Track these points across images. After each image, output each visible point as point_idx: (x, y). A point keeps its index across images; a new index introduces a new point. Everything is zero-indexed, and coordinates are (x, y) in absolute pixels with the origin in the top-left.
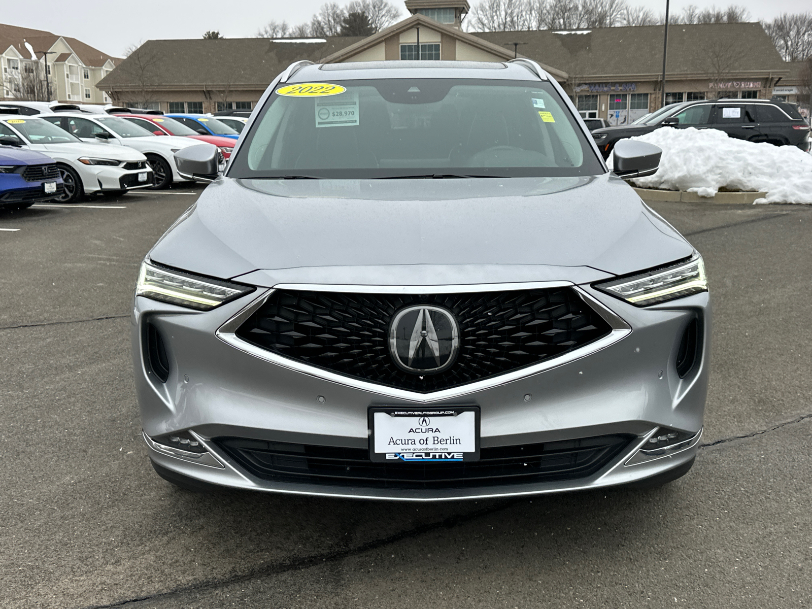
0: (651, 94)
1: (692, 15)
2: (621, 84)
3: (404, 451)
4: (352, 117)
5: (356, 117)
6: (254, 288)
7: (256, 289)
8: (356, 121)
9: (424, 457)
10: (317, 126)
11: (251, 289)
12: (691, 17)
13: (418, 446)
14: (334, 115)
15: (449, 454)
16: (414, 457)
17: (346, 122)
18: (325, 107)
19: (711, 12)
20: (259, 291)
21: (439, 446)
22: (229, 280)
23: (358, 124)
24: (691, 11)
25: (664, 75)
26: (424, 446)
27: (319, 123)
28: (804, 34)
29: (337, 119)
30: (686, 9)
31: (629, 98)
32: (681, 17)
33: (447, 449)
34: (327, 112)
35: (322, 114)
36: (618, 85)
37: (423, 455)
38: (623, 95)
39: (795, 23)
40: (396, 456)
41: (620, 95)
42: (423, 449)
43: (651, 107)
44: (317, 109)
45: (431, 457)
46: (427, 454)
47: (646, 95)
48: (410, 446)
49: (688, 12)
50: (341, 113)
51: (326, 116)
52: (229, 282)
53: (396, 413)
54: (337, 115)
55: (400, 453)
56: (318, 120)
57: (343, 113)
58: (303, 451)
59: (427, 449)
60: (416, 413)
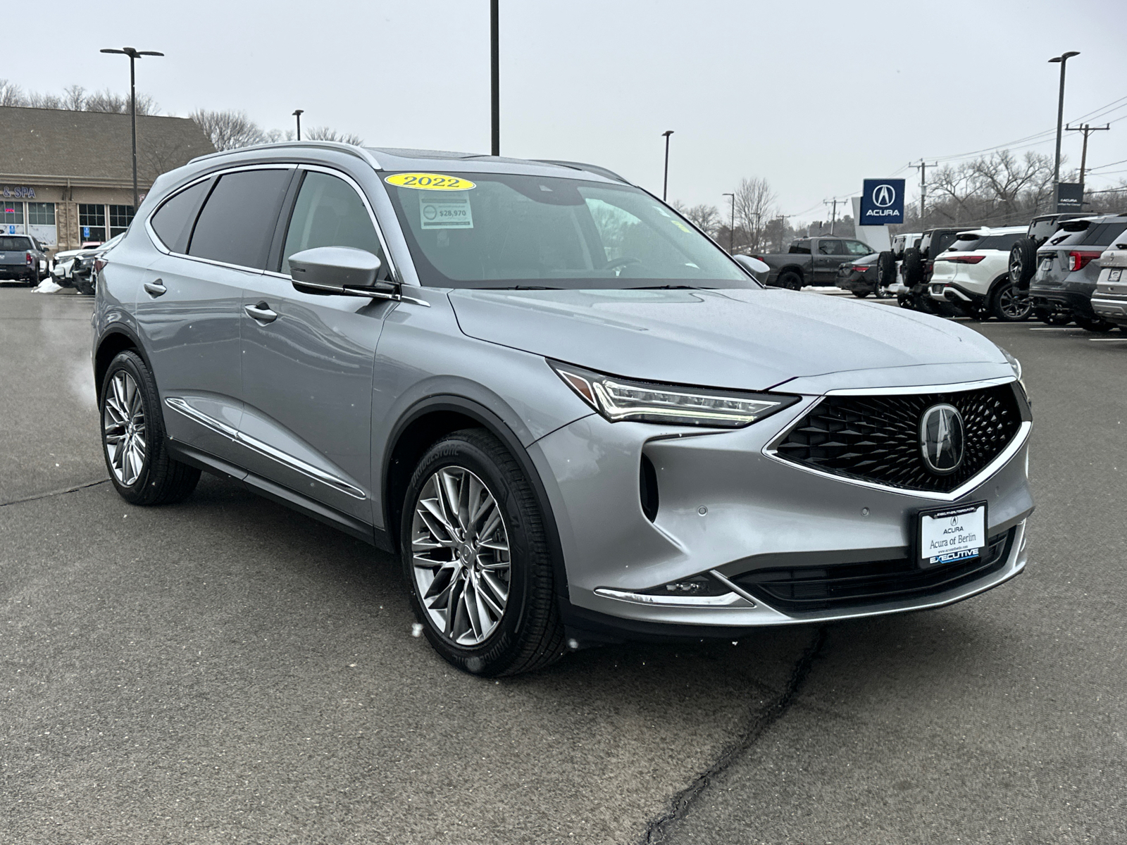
0: (58, 204)
1: (78, 99)
2: (12, 187)
3: (941, 554)
4: (465, 219)
5: (469, 218)
6: (798, 398)
7: (800, 399)
8: (469, 223)
9: (954, 557)
10: (423, 227)
11: (796, 398)
12: (76, 101)
13: (949, 547)
14: (442, 215)
15: (969, 550)
16: (948, 559)
17: (457, 224)
18: (432, 204)
19: (105, 97)
20: (806, 401)
21: (962, 545)
22: (766, 391)
23: (471, 226)
24: (77, 93)
25: (135, 181)
26: (953, 546)
27: (426, 224)
28: (229, 139)
29: (445, 219)
30: (69, 90)
31: (26, 208)
32: (62, 101)
33: (966, 547)
34: (434, 210)
35: (428, 212)
36: (7, 189)
37: (953, 554)
38: (16, 203)
39: (217, 124)
40: (936, 559)
41: (12, 203)
42: (952, 550)
43: (59, 222)
44: (423, 205)
45: (959, 556)
46: (956, 554)
47: (51, 205)
48: (944, 548)
49: (72, 94)
50: (450, 212)
51: (433, 215)
52: (766, 393)
53: (938, 515)
54: (445, 215)
55: (938, 556)
56: (423, 220)
57: (452, 213)
58: (823, 574)
59: (955, 549)
60: (952, 513)
